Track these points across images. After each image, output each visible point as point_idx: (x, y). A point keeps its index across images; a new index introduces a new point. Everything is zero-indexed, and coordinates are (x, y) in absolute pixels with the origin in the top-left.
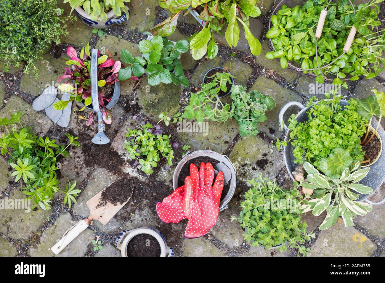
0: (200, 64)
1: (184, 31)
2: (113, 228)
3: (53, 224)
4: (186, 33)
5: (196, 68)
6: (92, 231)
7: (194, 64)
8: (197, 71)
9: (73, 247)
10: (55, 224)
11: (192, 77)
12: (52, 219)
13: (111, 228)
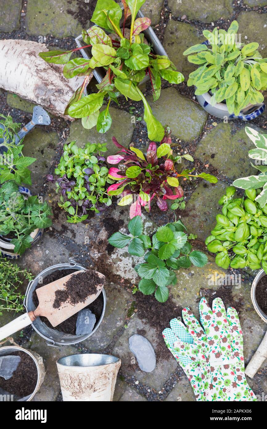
0: (205, 133)
1: (184, 92)
2: (102, 345)
3: (28, 340)
4: (186, 94)
5: (201, 138)
6: (76, 349)
7: (199, 133)
8: (203, 143)
9: (54, 370)
10: (30, 340)
11: (196, 150)
12: (27, 334)
13: (100, 345)
